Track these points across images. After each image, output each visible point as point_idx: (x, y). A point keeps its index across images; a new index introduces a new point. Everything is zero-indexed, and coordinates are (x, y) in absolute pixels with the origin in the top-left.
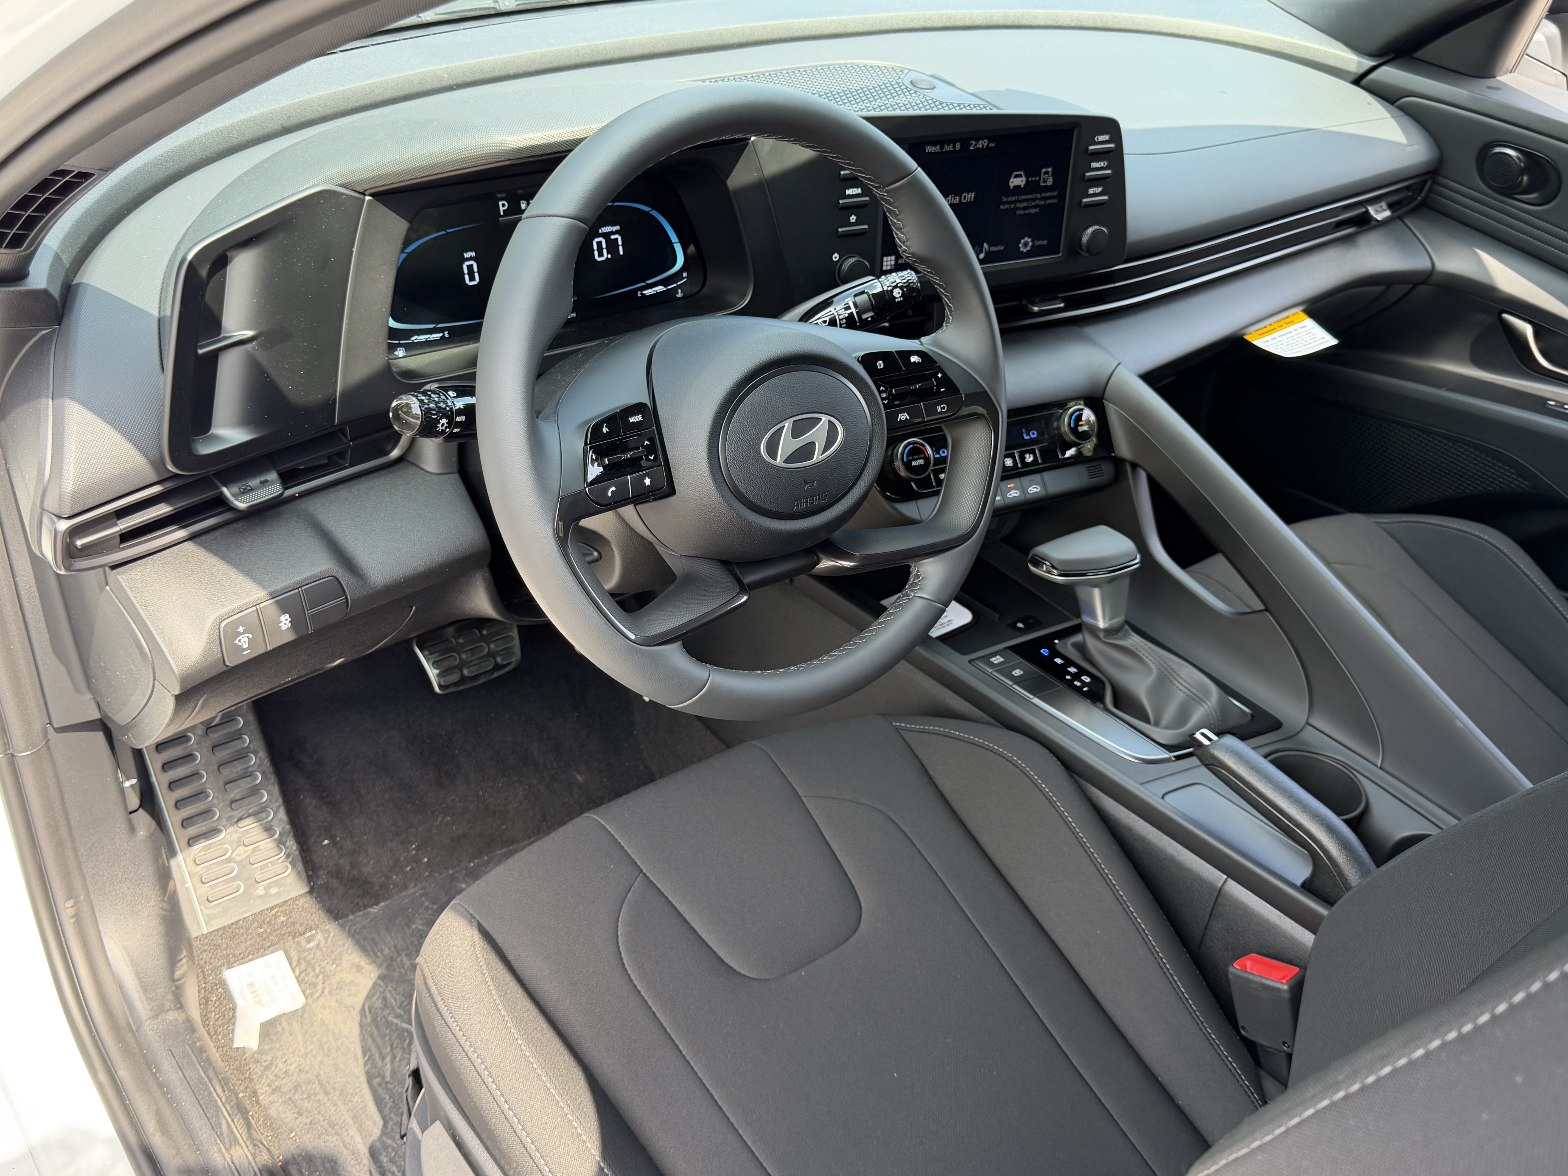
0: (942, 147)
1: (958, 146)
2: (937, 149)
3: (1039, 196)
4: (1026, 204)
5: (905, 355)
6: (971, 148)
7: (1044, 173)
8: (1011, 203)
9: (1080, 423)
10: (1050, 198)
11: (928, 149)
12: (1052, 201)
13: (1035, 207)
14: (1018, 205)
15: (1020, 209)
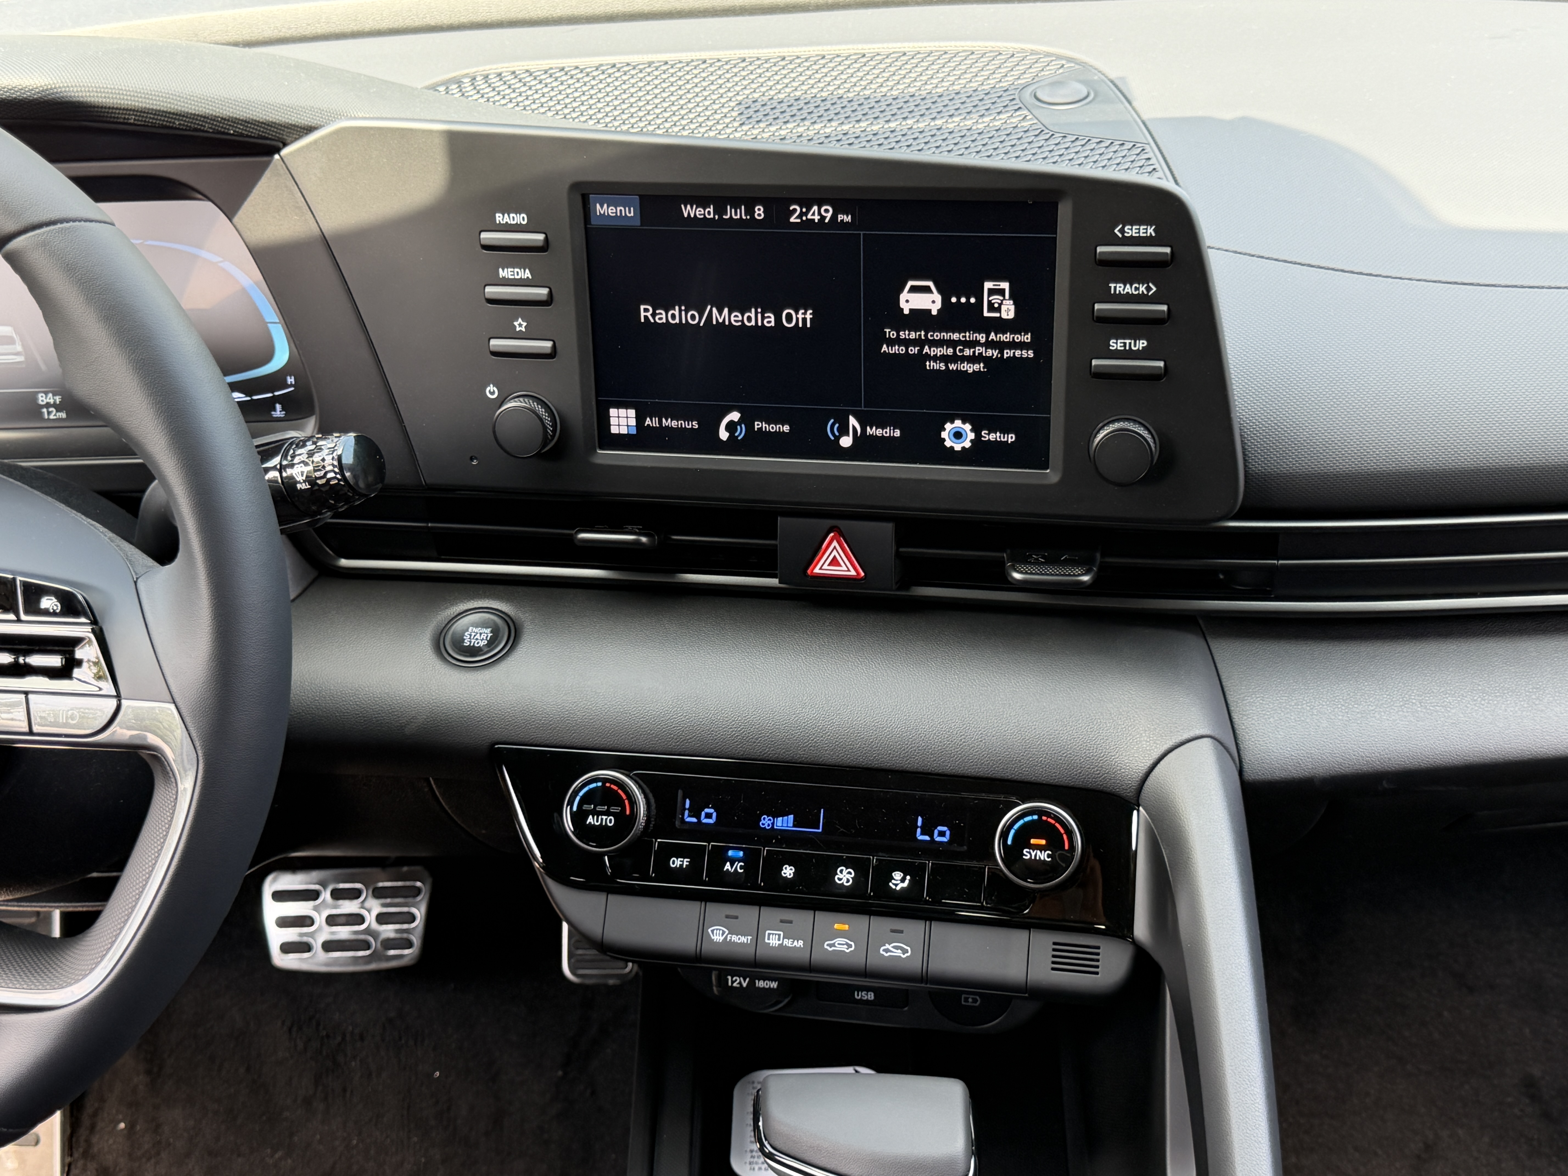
0: (720, 210)
1: (759, 212)
2: (710, 212)
3: (981, 337)
4: (950, 351)
5: (34, 593)
6: (792, 220)
7: (992, 292)
8: (907, 343)
9: (1033, 841)
10: (1013, 345)
11: (688, 211)
12: (1018, 353)
13: (973, 359)
14: (926, 349)
15: (935, 358)
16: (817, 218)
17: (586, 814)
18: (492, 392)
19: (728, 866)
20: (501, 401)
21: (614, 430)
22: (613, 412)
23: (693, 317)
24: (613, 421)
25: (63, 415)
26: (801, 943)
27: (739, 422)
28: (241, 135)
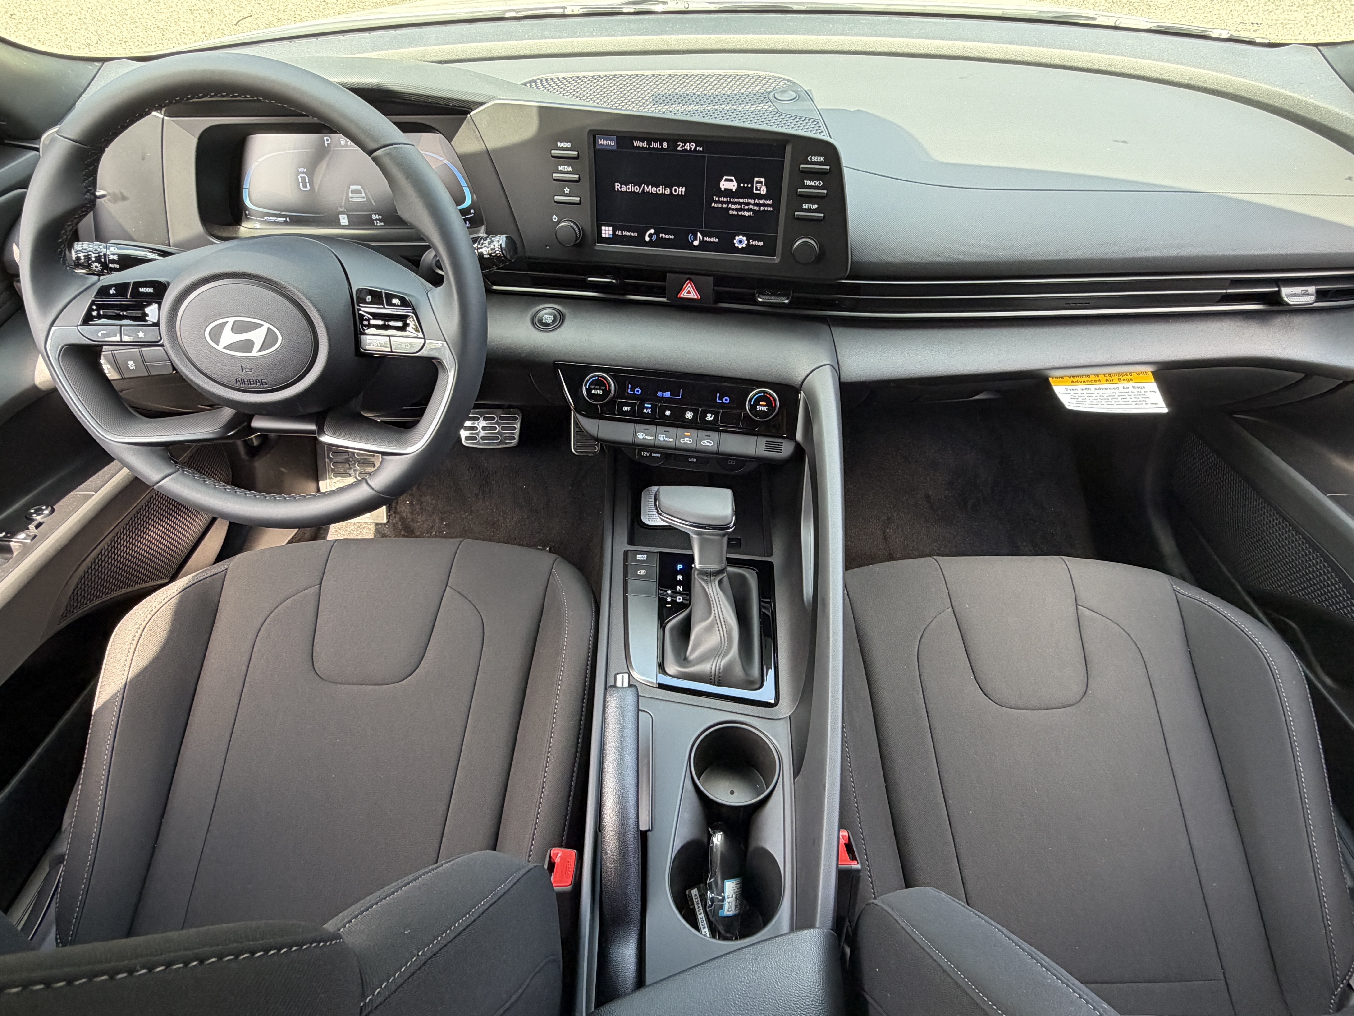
0: (649, 144)
1: (665, 145)
2: (645, 144)
3: (752, 202)
4: (739, 207)
5: (389, 297)
6: (679, 148)
7: (757, 182)
8: (722, 203)
9: (761, 403)
10: (764, 205)
11: (636, 143)
12: (766, 208)
13: (748, 210)
14: (730, 205)
15: (733, 209)
16: (688, 148)
17: (592, 389)
18: (555, 218)
19: (645, 410)
20: (559, 222)
21: (603, 236)
22: (603, 228)
23: (637, 189)
24: (603, 232)
25: (382, 224)
26: (672, 440)
27: (654, 234)
28: (455, 106)
